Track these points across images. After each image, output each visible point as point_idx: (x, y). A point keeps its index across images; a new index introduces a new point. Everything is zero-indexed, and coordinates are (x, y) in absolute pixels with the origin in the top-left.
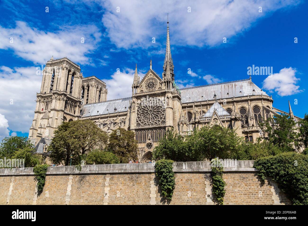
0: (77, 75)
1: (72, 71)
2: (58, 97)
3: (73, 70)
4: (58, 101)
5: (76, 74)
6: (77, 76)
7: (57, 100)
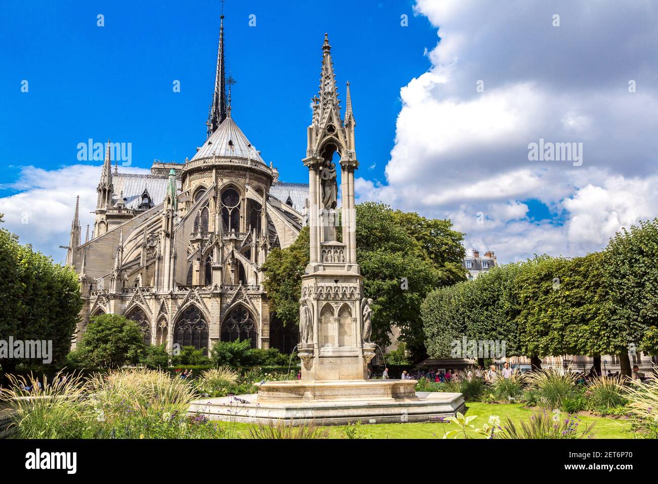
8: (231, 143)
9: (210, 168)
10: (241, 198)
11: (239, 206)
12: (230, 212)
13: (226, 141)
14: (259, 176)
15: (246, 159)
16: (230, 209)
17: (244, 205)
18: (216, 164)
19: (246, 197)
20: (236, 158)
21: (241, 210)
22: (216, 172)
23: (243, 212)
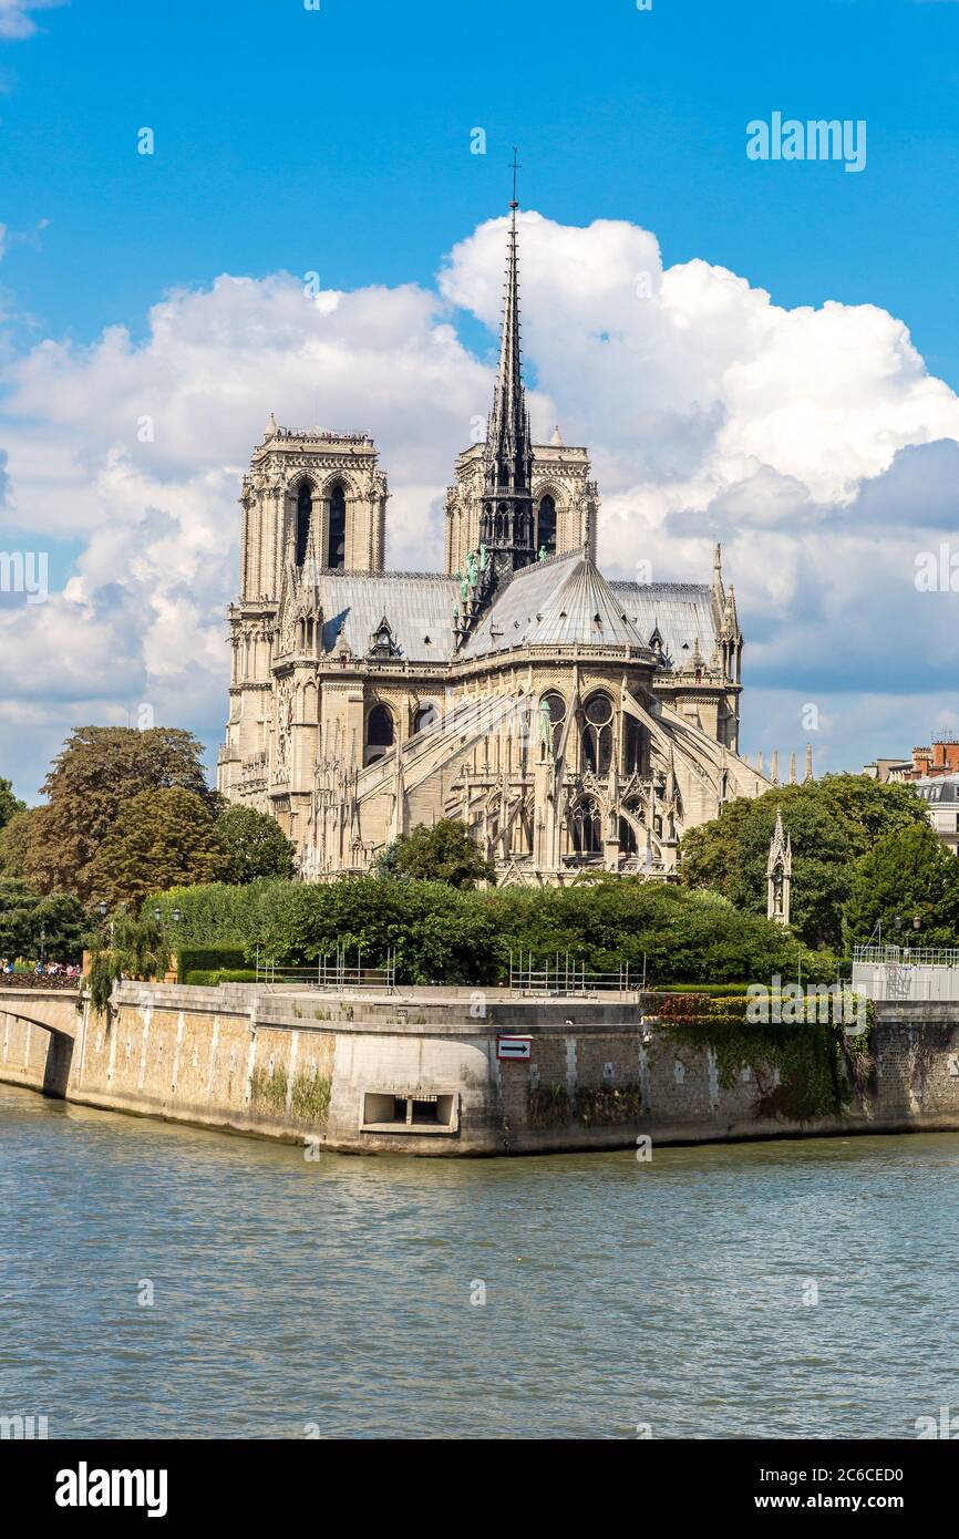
0: (354, 487)
1: (319, 483)
2: (256, 630)
3: (322, 476)
4: (260, 644)
5: (350, 487)
6: (356, 491)
7: (253, 643)
8: (597, 619)
9: (569, 664)
10: (614, 710)
11: (611, 723)
12: (599, 732)
13: (589, 614)
14: (640, 671)
15: (622, 649)
16: (599, 728)
17: (619, 721)
18: (581, 658)
19: (622, 708)
20: (609, 647)
21: (615, 729)
22: (578, 670)
23: (618, 733)
